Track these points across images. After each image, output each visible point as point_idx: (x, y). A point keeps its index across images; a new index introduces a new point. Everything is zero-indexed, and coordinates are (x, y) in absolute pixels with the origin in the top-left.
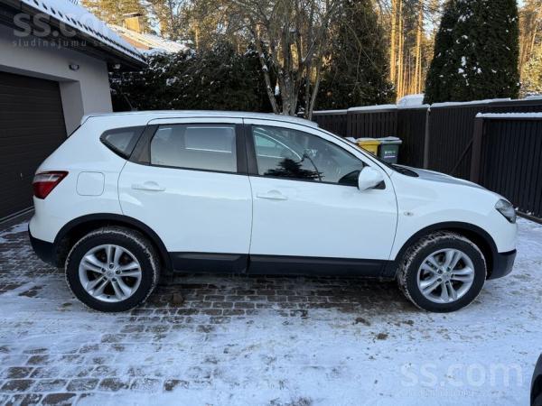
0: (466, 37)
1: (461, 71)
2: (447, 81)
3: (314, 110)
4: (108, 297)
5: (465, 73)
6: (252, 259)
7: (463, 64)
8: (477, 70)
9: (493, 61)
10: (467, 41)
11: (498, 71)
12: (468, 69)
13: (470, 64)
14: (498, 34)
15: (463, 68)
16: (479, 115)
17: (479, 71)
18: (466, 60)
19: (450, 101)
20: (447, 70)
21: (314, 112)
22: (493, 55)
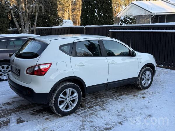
0: (96, 2)
1: (96, 14)
2: (90, 17)
3: (36, 27)
4: (67, 110)
5: (97, 15)
6: (108, 84)
7: (96, 12)
8: (101, 14)
9: (106, 11)
10: (96, 4)
11: (108, 15)
12: (98, 14)
13: (99, 12)
14: (107, 2)
15: (96, 13)
16: (110, 30)
17: (102, 15)
18: (97, 10)
19: (93, 25)
20: (90, 13)
21: (36, 28)
22: (106, 9)
